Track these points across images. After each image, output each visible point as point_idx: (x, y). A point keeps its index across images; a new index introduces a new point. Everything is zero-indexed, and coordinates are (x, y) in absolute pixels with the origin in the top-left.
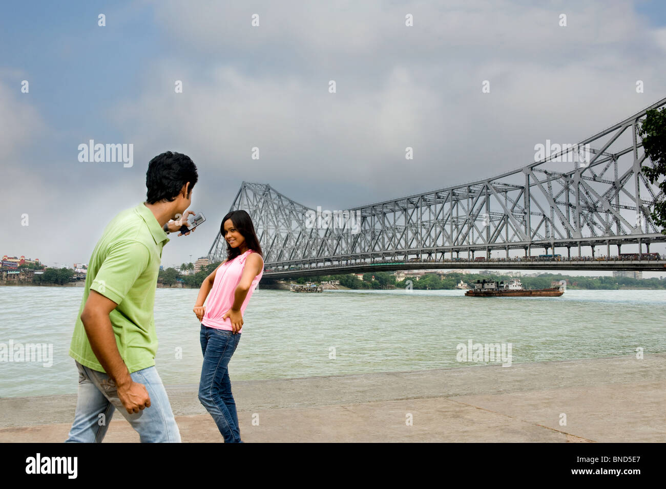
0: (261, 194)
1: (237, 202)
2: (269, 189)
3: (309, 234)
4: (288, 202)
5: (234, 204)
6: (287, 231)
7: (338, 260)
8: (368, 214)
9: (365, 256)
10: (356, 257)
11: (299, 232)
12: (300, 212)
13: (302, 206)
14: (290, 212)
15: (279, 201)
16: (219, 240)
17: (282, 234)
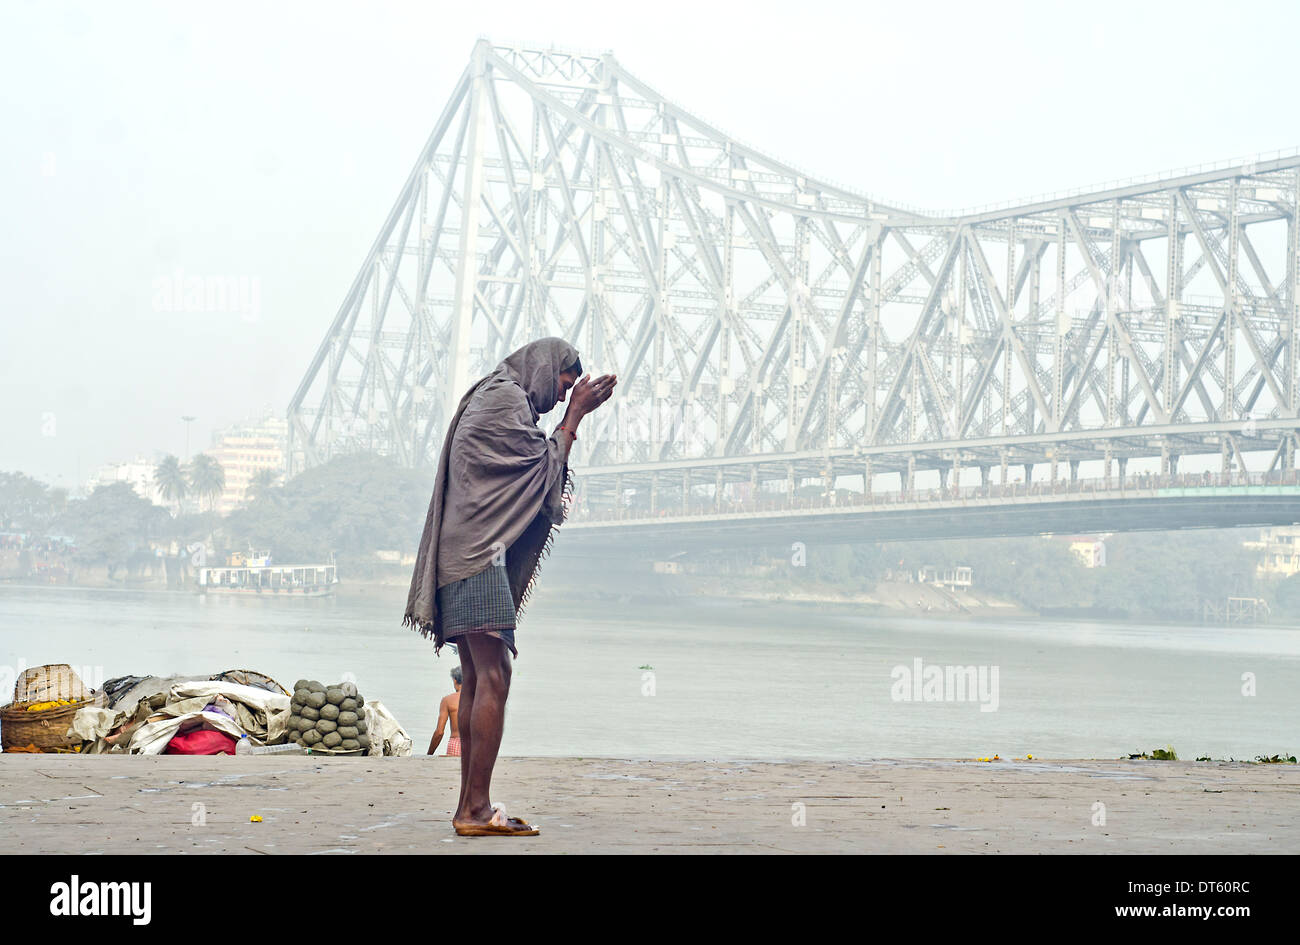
0: (572, 104)
1: (447, 146)
2: (614, 81)
3: (834, 321)
4: (715, 153)
5: (430, 154)
6: (710, 304)
7: (984, 460)
8: (1149, 227)
9: (1126, 447)
10: (1080, 450)
11: (782, 312)
12: (782, 205)
13: (793, 174)
14: (731, 208)
15: (666, 146)
16: (346, 345)
17: (682, 319)
